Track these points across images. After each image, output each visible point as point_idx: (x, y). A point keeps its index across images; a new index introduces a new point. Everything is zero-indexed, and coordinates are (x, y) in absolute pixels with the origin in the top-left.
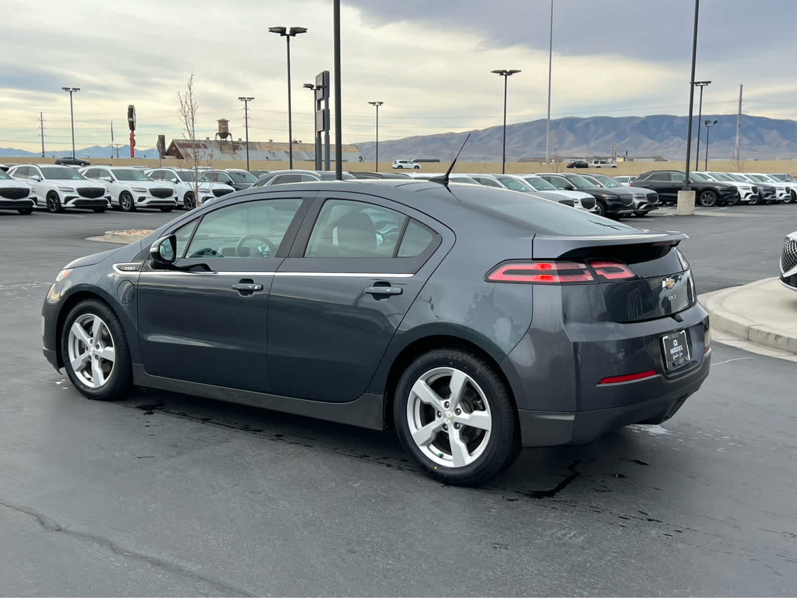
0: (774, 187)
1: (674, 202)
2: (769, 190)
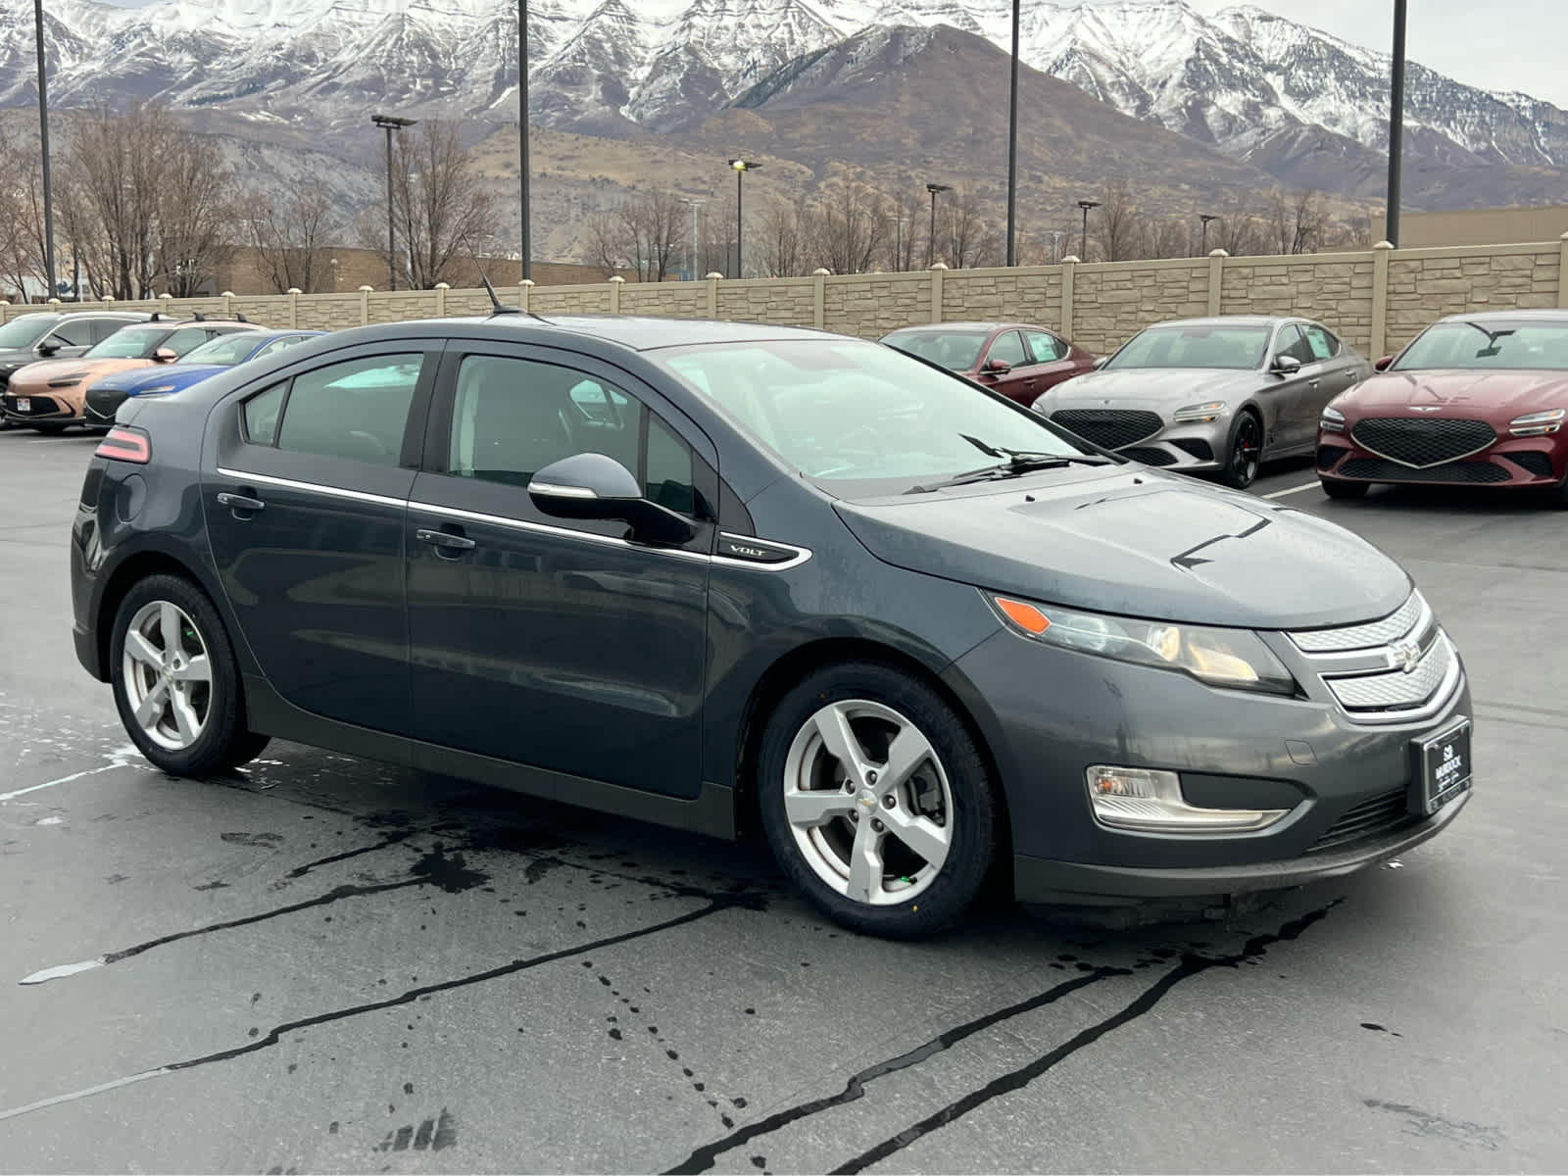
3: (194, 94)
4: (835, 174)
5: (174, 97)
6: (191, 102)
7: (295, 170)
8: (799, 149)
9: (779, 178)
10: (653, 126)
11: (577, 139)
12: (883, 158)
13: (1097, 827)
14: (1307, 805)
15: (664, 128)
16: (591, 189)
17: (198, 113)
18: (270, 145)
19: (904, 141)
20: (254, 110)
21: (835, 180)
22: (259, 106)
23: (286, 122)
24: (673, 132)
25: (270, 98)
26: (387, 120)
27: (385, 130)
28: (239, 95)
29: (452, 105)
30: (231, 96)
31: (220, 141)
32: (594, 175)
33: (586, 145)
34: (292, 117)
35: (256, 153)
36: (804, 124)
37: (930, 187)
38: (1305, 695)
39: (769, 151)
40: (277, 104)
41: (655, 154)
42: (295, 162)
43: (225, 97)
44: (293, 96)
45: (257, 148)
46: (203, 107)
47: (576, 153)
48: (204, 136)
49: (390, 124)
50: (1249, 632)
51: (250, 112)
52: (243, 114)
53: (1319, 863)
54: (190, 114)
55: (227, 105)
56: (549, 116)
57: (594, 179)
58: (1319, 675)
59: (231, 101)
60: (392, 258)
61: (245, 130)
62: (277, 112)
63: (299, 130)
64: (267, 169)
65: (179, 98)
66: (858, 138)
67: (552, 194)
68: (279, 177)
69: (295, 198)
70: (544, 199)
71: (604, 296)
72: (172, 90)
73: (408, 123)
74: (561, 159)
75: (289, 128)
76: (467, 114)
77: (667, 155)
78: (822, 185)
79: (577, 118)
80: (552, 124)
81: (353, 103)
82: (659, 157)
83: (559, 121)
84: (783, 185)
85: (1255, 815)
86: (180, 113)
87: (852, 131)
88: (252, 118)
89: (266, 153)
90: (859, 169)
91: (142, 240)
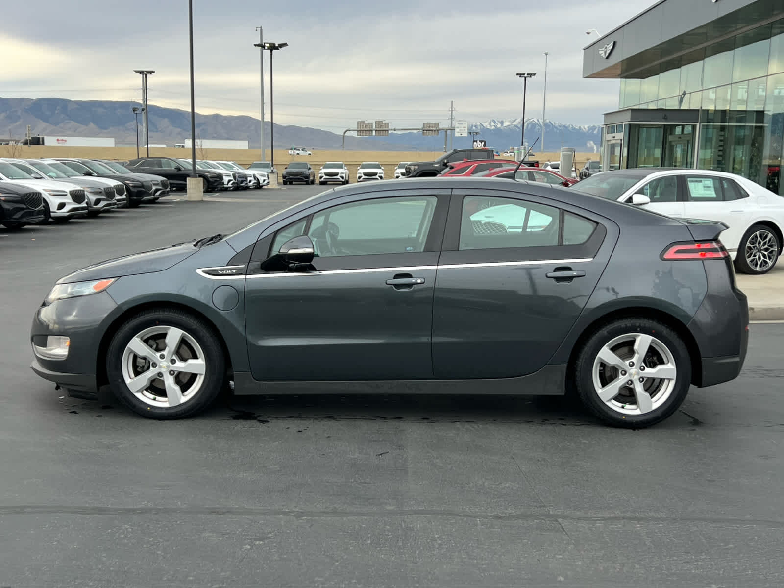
0: (246, 175)
1: (182, 189)
2: (243, 177)
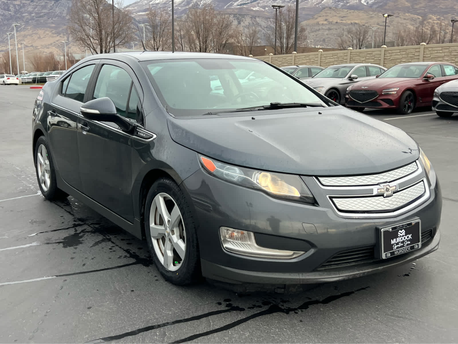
3: (239, 3)
4: (430, 19)
5: (234, 4)
6: (238, 5)
7: (265, 24)
8: (418, 11)
9: (411, 21)
10: (371, 6)
11: (347, 11)
12: (447, 13)
13: (223, 251)
14: (312, 251)
15: (375, 6)
16: (351, 26)
17: (240, 8)
18: (259, 17)
19: (455, 7)
20: (255, 7)
21: (430, 20)
22: (256, 5)
23: (264, 10)
24: (378, 7)
25: (260, 3)
26: (276, 6)
27: (275, 9)
28: (251, 3)
29: (311, 3)
30: (249, 3)
31: (245, 16)
32: (352, 22)
33: (350, 13)
34: (265, 8)
35: (255, 19)
36: (421, 3)
37: (452, 21)
38: (318, 204)
39: (408, 12)
40: (261, 5)
41: (371, 15)
42: (265, 21)
43: (247, 3)
44: (266, 2)
45: (255, 18)
46: (241, 6)
47: (347, 15)
48: (242, 15)
49: (277, 8)
50: (297, 176)
51: (254, 8)
52: (252, 8)
53: (321, 275)
54: (237, 9)
55: (248, 6)
56: (339, 4)
57: (352, 23)
58: (327, 196)
59: (249, 4)
60: (275, 48)
61: (252, 13)
62: (261, 7)
63: (267, 12)
64: (258, 24)
65: (235, 4)
66: (438, 7)
67: (339, 28)
68: (261, 26)
69: (265, 32)
70: (336, 30)
71: (317, 56)
72: (233, 2)
73: (282, 7)
74: (342, 17)
75: (264, 12)
76: (315, 5)
77: (375, 15)
78: (425, 22)
79: (348, 4)
80: (340, 7)
81: (282, 3)
82: (373, 16)
83: (342, 6)
84: (413, 23)
85: (289, 253)
86: (235, 8)
87: (437, 5)
88: (254, 9)
89: (257, 19)
90: (438, 17)
91: (206, 43)
